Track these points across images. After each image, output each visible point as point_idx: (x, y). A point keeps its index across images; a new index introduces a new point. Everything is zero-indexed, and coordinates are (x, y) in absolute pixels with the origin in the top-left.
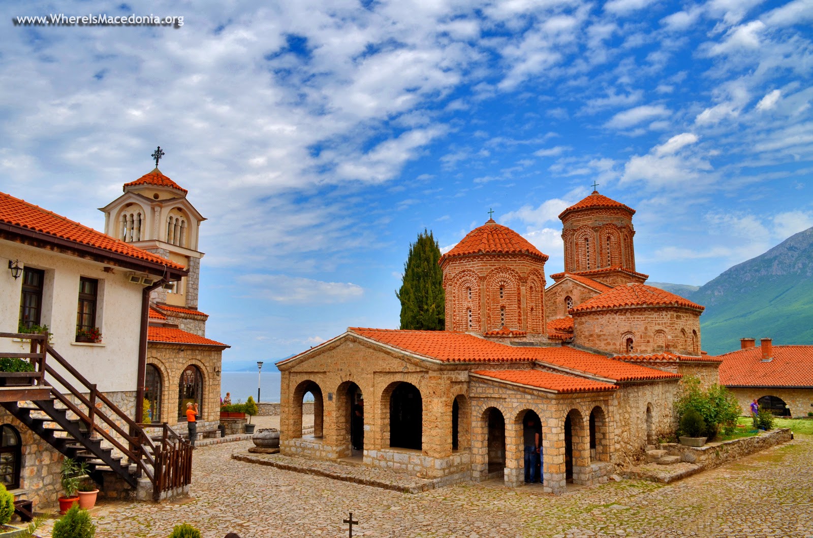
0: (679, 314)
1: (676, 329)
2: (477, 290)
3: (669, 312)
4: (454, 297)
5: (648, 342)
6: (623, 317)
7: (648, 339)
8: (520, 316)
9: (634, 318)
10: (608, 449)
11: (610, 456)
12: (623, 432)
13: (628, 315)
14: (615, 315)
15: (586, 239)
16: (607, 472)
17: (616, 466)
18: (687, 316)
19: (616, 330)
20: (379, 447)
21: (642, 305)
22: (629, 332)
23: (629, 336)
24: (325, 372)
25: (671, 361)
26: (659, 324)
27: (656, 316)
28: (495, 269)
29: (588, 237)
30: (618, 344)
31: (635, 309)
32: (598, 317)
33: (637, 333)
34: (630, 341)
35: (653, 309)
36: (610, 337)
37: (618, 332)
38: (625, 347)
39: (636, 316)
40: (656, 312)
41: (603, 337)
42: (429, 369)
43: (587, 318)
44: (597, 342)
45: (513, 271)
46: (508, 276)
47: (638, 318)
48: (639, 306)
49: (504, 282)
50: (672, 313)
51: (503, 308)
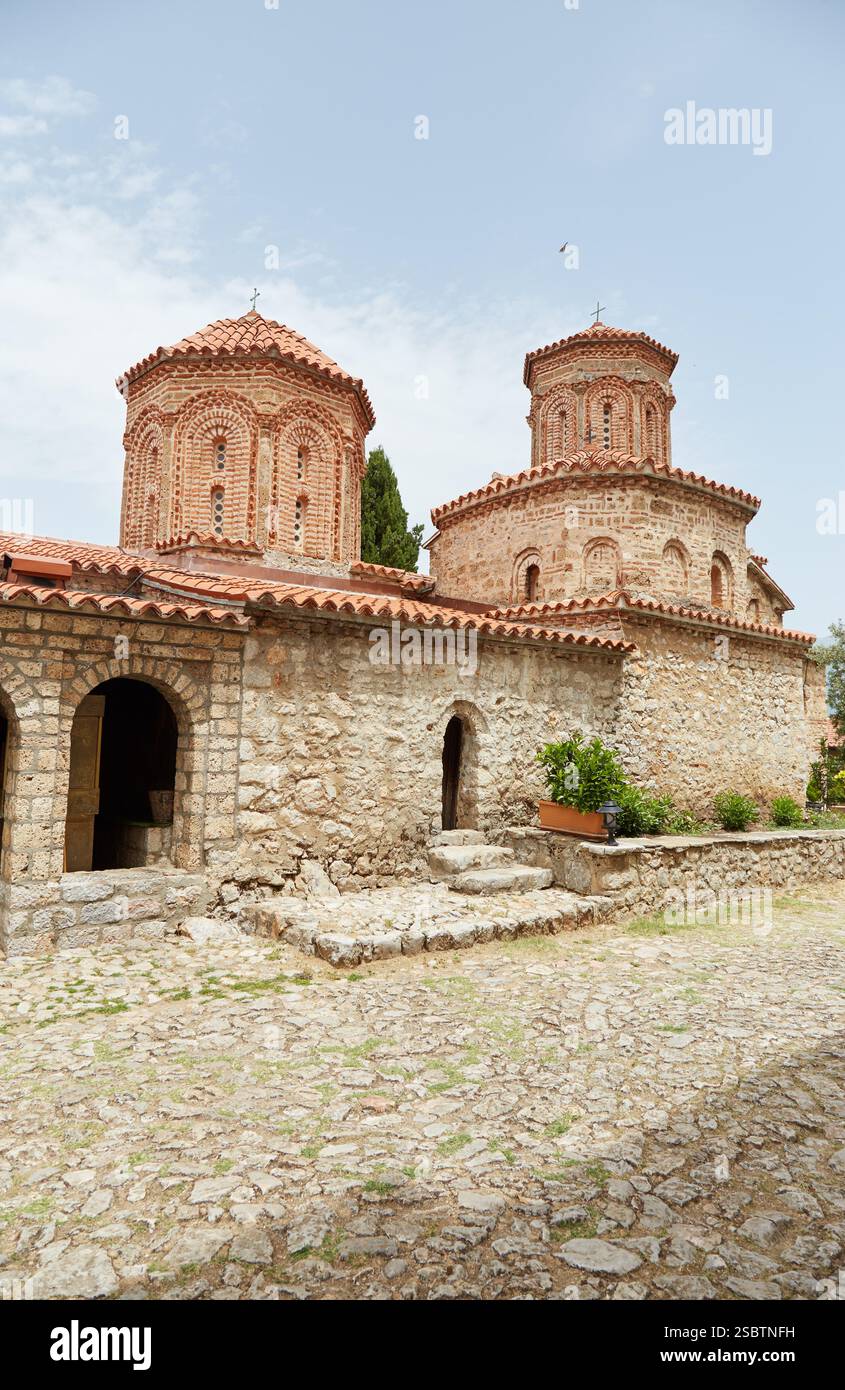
0: (664, 500)
1: (648, 536)
3: (629, 492)
5: (569, 567)
6: (520, 513)
7: (568, 560)
8: (251, 507)
9: (542, 512)
10: (194, 830)
11: (205, 852)
12: (295, 778)
13: (531, 506)
14: (505, 512)
15: (563, 414)
16: (171, 906)
17: (231, 891)
18: (690, 511)
19: (505, 548)
21: (554, 473)
22: (531, 550)
23: (532, 560)
25: (605, 607)
26: (600, 522)
27: (594, 502)
30: (507, 581)
31: (540, 485)
32: (476, 523)
33: (547, 551)
34: (533, 571)
35: (582, 483)
36: (493, 568)
37: (509, 551)
38: (522, 588)
39: (546, 507)
40: (594, 489)
41: (481, 569)
43: (456, 528)
44: (471, 582)
45: (243, 400)
47: (550, 510)
48: (549, 477)
50: (638, 493)
51: (217, 491)
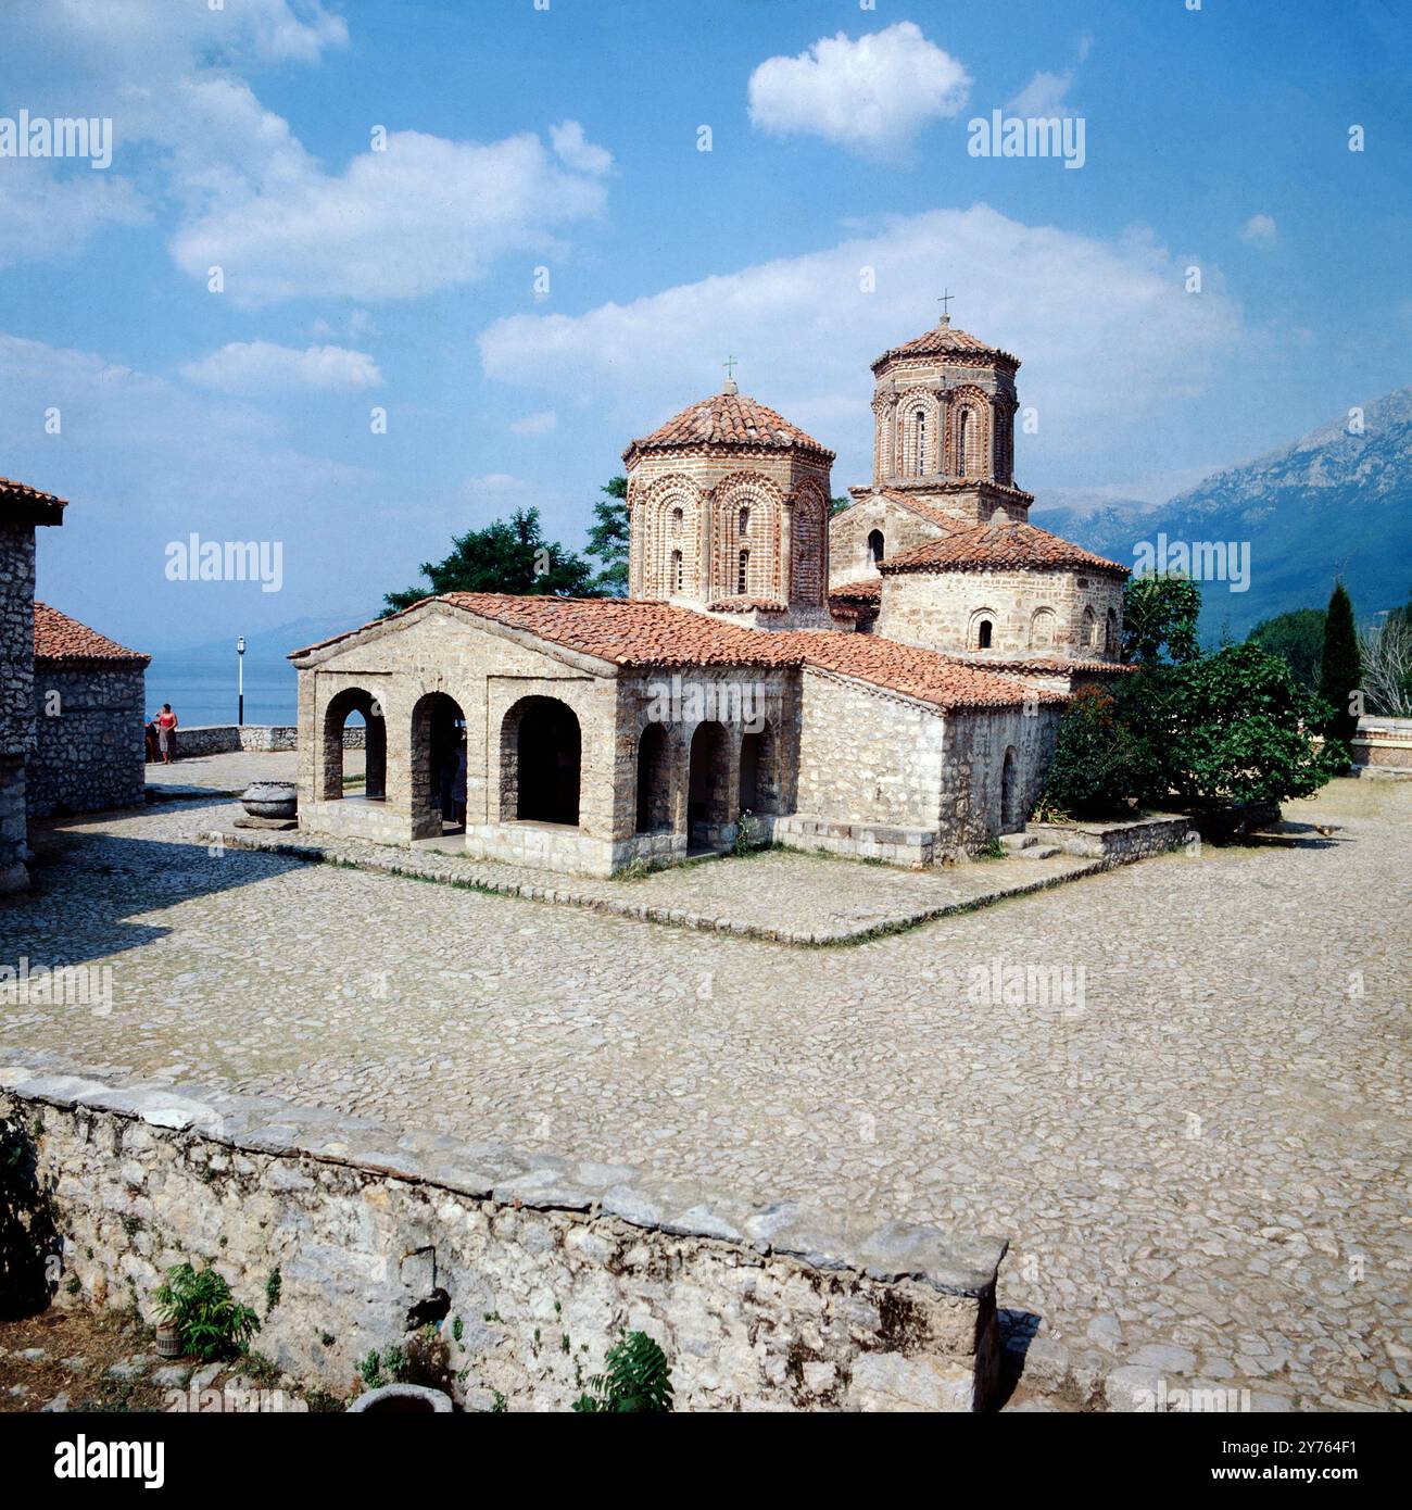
0: (1086, 579)
1: (1075, 607)
2: (695, 516)
3: (1065, 574)
4: (649, 527)
5: (1022, 629)
6: (978, 579)
7: (1021, 624)
8: (777, 570)
9: (998, 582)
13: (987, 575)
14: (962, 575)
18: (1099, 584)
19: (962, 605)
20: (497, 819)
22: (987, 610)
23: (986, 617)
24: (389, 674)
25: (1060, 668)
26: (1044, 596)
27: (1041, 581)
28: (734, 475)
29: (922, 410)
30: (964, 629)
32: (929, 576)
33: (1000, 612)
34: (986, 628)
35: (1034, 566)
36: (949, 617)
37: (966, 607)
38: (977, 638)
39: (1002, 579)
40: (1041, 572)
41: (936, 616)
42: (595, 674)
43: (909, 577)
44: (924, 624)
45: (768, 480)
46: (758, 489)
47: (1005, 583)
49: (750, 501)
50: (1071, 575)
51: (744, 554)
